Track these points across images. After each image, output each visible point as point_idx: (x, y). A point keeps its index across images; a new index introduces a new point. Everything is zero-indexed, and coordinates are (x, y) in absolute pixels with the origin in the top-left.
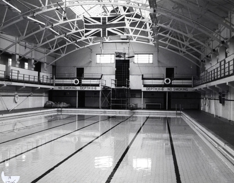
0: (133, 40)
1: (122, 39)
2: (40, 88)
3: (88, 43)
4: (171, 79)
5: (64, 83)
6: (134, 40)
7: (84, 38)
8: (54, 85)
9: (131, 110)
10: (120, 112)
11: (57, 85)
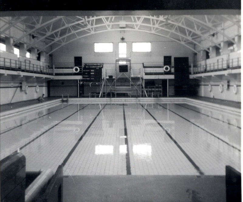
0: (135, 28)
1: (121, 28)
2: (45, 78)
3: (90, 32)
4: (170, 67)
5: (65, 72)
6: (137, 29)
7: (91, 26)
8: (54, 75)
9: (137, 98)
10: (125, 100)
11: (57, 74)
